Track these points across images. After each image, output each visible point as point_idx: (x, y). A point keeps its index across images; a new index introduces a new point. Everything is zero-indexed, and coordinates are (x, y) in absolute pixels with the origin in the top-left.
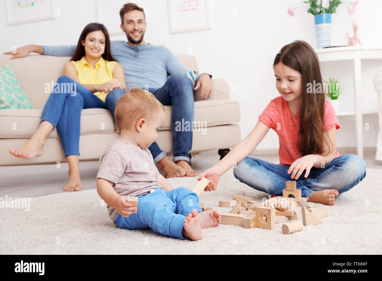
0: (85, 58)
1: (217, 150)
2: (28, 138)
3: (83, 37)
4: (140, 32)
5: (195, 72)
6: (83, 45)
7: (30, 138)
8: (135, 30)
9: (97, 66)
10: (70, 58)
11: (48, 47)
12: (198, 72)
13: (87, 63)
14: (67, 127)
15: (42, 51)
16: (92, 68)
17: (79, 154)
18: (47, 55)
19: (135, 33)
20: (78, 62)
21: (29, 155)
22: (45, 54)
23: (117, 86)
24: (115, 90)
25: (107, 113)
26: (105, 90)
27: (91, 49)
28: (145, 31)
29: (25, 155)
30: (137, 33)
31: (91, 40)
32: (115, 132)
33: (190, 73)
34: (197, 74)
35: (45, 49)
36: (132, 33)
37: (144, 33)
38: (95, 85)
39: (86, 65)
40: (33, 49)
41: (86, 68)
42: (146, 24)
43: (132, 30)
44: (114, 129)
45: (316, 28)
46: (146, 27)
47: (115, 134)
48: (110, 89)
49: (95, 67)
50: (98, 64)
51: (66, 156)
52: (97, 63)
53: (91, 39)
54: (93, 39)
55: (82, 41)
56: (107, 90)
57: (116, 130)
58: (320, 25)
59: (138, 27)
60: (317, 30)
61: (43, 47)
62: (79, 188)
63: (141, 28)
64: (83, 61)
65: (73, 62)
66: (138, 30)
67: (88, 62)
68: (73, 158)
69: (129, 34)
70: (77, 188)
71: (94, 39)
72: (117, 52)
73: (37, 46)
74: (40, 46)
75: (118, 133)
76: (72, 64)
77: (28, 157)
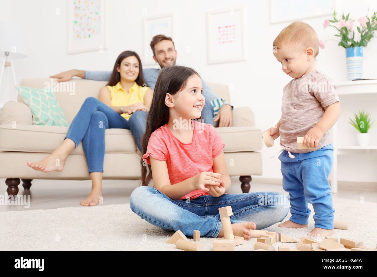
0: (120, 84)
1: (239, 177)
2: (49, 152)
3: (118, 64)
4: (171, 59)
5: (222, 100)
6: (119, 71)
7: (51, 153)
8: (166, 59)
9: (130, 91)
10: (107, 83)
11: (89, 73)
12: (225, 100)
13: (121, 88)
14: (90, 145)
15: (83, 76)
16: (125, 92)
17: (102, 172)
18: (88, 79)
19: (167, 62)
20: (113, 87)
21: (45, 168)
22: (86, 78)
23: (140, 108)
24: (137, 112)
25: (129, 133)
26: (128, 112)
27: (127, 73)
28: (176, 58)
29: (41, 167)
30: (169, 61)
31: (126, 65)
32: (136, 153)
33: (218, 100)
34: (224, 102)
35: (87, 74)
36: (164, 62)
37: (175, 60)
38: (121, 107)
39: (120, 89)
40: (76, 74)
41: (120, 92)
42: (176, 51)
43: (164, 59)
44: (135, 150)
45: (347, 61)
46: (176, 54)
47: (136, 154)
48: (133, 110)
49: (128, 92)
50: (132, 89)
51: (90, 173)
52: (130, 88)
53: (126, 63)
54: (127, 64)
55: (117, 68)
56: (130, 112)
57: (136, 150)
58: (351, 58)
59: (168, 55)
60: (348, 62)
61: (85, 72)
62: (93, 203)
63: (171, 56)
64: (118, 85)
65: (109, 87)
66: (169, 58)
67: (123, 87)
68: (96, 175)
69: (161, 64)
70: (92, 204)
71: (129, 63)
72: (152, 78)
73: (80, 71)
74: (82, 71)
75: (139, 153)
76: (108, 89)
77: (44, 169)
